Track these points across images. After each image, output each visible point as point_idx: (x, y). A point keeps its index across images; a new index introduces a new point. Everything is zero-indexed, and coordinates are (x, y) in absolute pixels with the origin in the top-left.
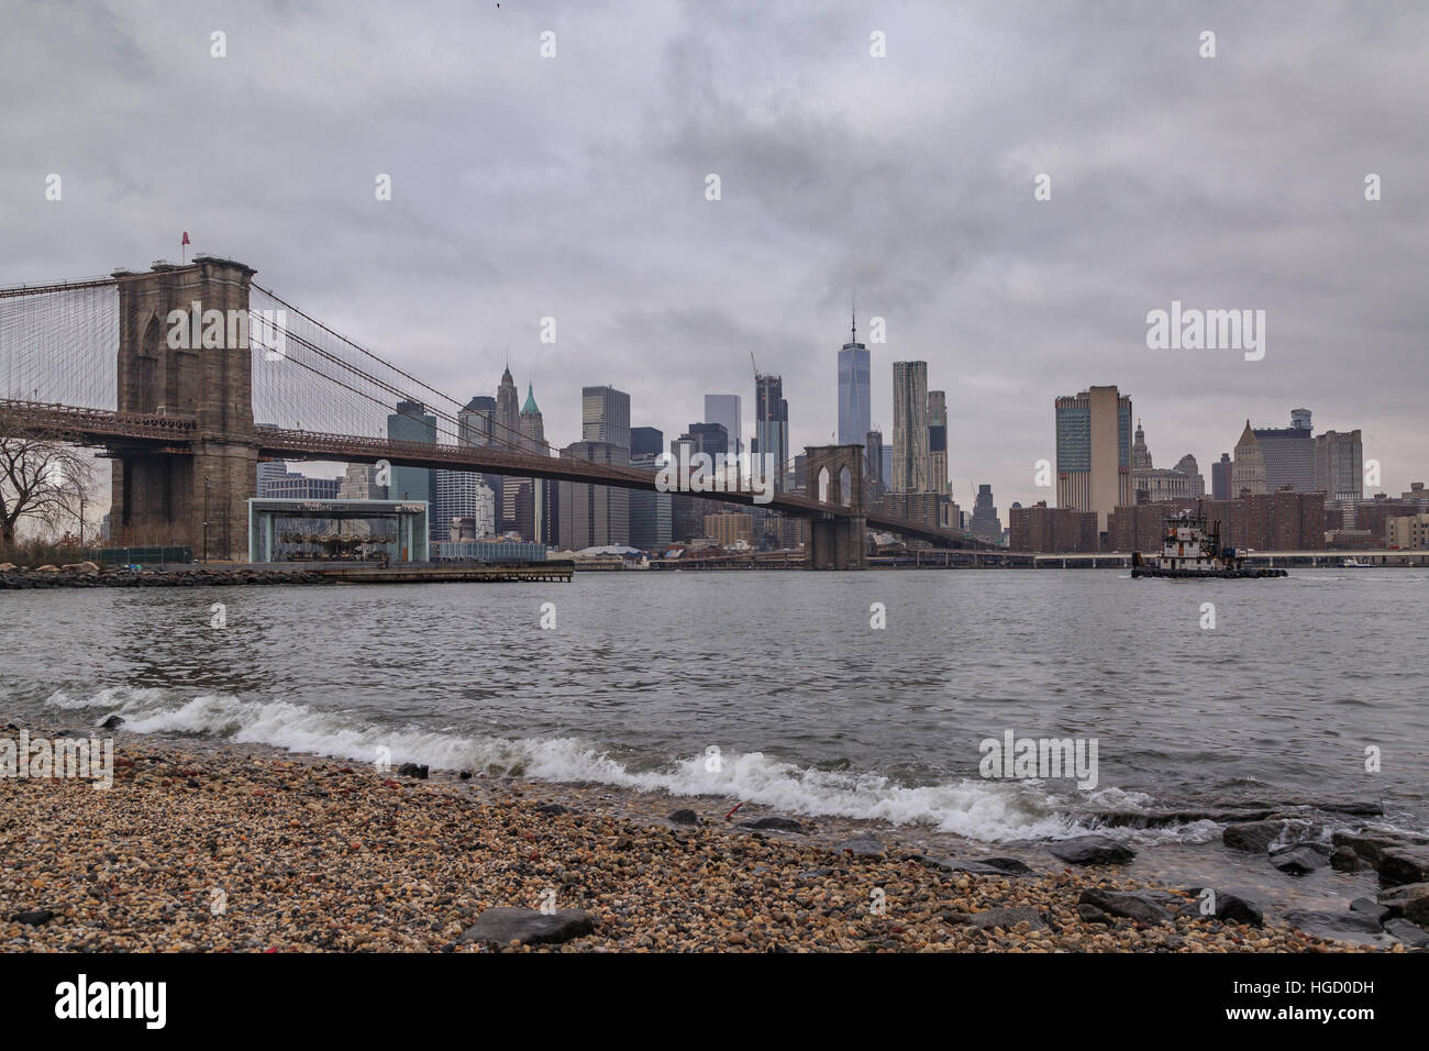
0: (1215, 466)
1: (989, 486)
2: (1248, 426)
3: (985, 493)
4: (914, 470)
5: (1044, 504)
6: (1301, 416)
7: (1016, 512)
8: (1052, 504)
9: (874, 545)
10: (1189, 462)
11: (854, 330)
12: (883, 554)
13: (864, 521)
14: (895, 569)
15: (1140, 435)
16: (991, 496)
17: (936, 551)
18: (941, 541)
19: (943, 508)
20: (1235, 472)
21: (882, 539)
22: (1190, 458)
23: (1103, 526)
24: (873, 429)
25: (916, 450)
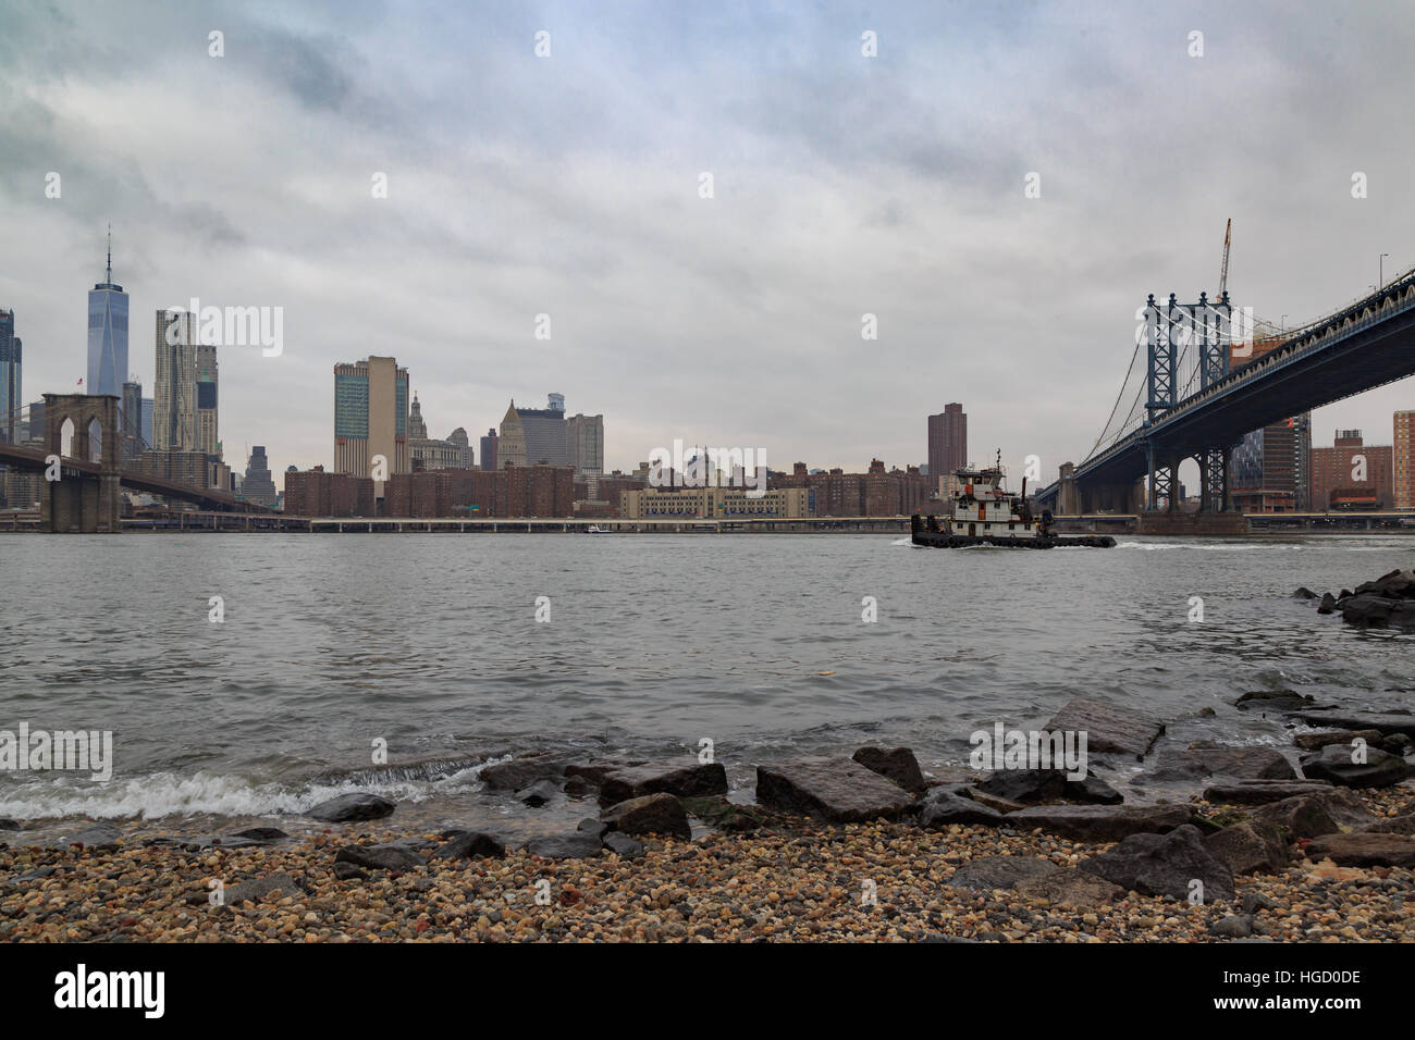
0: (483, 439)
1: (263, 448)
2: (512, 405)
3: (259, 455)
4: (179, 428)
5: (321, 468)
6: (556, 399)
7: (292, 476)
8: (329, 468)
9: (129, 506)
10: (460, 435)
11: (109, 269)
12: (139, 515)
13: (118, 479)
14: (156, 532)
15: (416, 406)
16: (266, 458)
17: (203, 513)
18: (208, 503)
19: (211, 468)
20: (500, 445)
21: (139, 500)
22: (461, 431)
23: (379, 493)
24: (131, 379)
25: (182, 407)
